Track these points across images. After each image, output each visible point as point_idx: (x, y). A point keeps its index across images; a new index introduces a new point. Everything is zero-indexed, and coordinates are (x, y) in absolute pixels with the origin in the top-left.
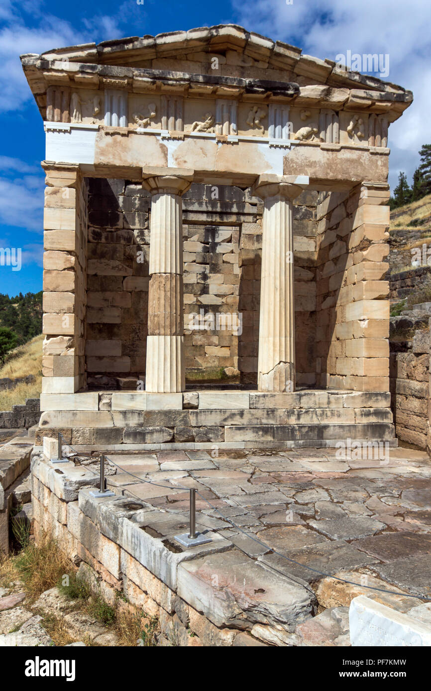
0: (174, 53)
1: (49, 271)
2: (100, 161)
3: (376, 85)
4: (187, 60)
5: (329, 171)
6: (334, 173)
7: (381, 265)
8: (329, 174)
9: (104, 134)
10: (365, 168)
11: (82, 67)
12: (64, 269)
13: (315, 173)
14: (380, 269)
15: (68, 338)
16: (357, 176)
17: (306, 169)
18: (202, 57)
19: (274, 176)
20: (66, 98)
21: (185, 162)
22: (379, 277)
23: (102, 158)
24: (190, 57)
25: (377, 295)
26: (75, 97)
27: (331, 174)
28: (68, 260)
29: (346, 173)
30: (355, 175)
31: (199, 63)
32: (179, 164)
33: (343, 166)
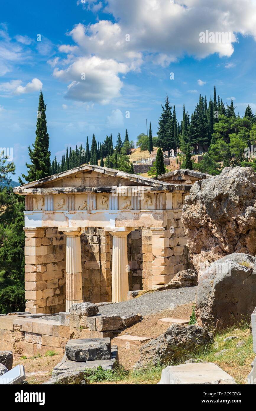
0: (70, 176)
1: (27, 273)
2: (44, 226)
3: (149, 184)
4: (76, 177)
5: (135, 223)
6: (137, 224)
7: (160, 268)
8: (135, 224)
9: (45, 214)
10: (152, 221)
11: (33, 190)
12: (32, 272)
13: (129, 224)
14: (160, 270)
15: (34, 301)
16: (148, 224)
17: (125, 223)
18: (81, 175)
19: (109, 228)
20: (31, 200)
21: (75, 224)
22: (160, 274)
23: (44, 224)
24: (77, 176)
25: (158, 283)
26: (34, 200)
27: (136, 225)
28: (33, 268)
29: (143, 224)
30: (147, 224)
31: (80, 179)
32: (73, 225)
33: (142, 220)
